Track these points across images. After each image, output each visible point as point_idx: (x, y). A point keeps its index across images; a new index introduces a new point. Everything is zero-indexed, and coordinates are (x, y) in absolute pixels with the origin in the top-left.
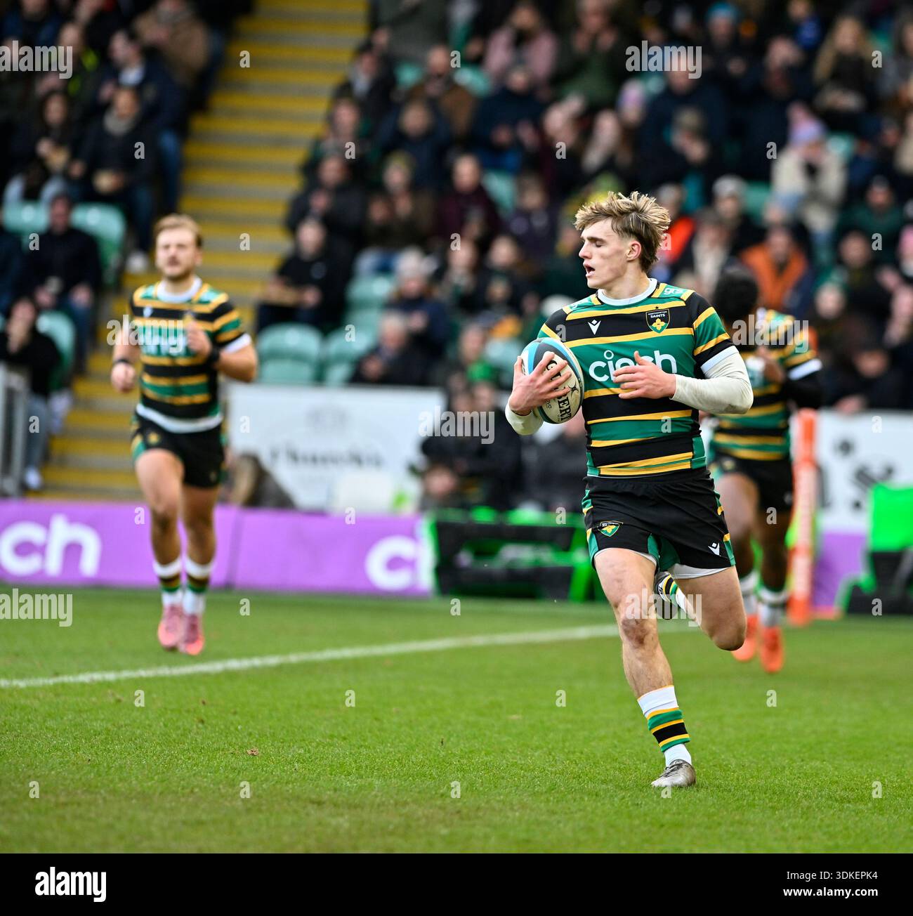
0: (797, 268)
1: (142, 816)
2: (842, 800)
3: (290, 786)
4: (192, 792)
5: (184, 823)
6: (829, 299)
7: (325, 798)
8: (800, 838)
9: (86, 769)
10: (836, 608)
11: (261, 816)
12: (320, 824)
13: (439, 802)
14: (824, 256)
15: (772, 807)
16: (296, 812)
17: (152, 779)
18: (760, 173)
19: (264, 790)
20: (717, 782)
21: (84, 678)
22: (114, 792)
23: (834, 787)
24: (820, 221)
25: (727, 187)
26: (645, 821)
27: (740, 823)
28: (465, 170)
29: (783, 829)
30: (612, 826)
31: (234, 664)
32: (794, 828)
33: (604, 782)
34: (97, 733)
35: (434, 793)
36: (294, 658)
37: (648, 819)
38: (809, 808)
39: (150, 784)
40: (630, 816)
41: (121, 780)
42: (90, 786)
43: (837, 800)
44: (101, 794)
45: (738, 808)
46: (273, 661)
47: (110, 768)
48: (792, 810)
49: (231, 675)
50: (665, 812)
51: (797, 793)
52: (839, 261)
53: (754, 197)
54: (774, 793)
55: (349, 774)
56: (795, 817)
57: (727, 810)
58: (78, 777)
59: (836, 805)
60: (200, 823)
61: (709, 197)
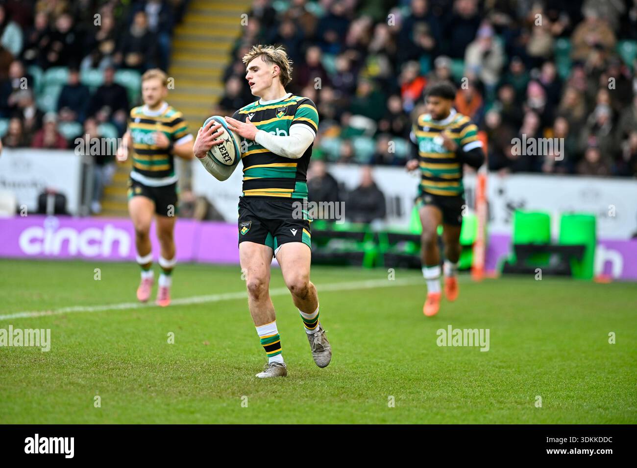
0: (477, 102)
1: (151, 375)
2: (500, 367)
3: (225, 360)
4: (176, 363)
5: (172, 378)
6: (493, 118)
7: (242, 366)
8: (479, 386)
9: (123, 352)
10: (496, 271)
11: (210, 375)
12: (239, 379)
13: (299, 368)
14: (490, 96)
15: (464, 371)
16: (228, 373)
17: (156, 356)
18: (459, 55)
19: (211, 362)
20: (437, 358)
21: (122, 306)
22: (137, 363)
23: (495, 361)
24: (490, 78)
25: (443, 63)
26: (402, 377)
27: (449, 378)
28: (313, 55)
29: (470, 382)
30: (385, 380)
31: (197, 300)
32: (476, 381)
33: (381, 358)
34: (128, 334)
35: (296, 363)
36: (227, 296)
37: (403, 377)
38: (483, 371)
39: (155, 359)
40: (394, 375)
41: (140, 357)
42: (125, 360)
43: (497, 367)
44: (130, 364)
45: (448, 371)
46: (215, 298)
47: (135, 351)
48: (474, 372)
49: (194, 306)
50: (412, 373)
51: (477, 364)
52: (498, 98)
53: (456, 67)
54: (466, 364)
55: (254, 354)
56: (476, 375)
57: (443, 372)
58: (118, 355)
59: (497, 369)
60: (180, 378)
61: (433, 67)
